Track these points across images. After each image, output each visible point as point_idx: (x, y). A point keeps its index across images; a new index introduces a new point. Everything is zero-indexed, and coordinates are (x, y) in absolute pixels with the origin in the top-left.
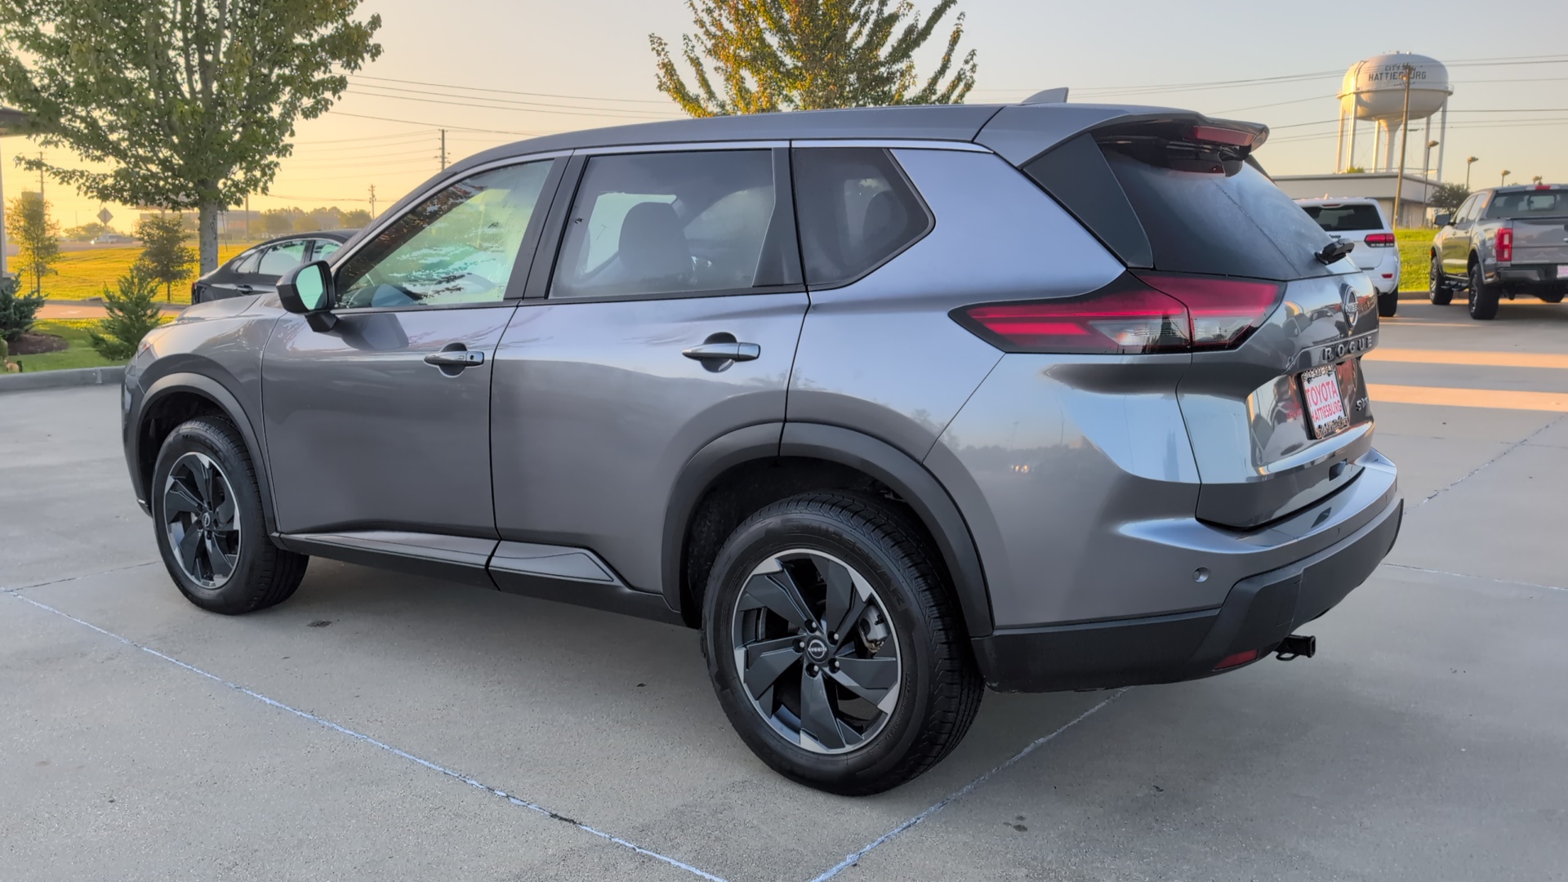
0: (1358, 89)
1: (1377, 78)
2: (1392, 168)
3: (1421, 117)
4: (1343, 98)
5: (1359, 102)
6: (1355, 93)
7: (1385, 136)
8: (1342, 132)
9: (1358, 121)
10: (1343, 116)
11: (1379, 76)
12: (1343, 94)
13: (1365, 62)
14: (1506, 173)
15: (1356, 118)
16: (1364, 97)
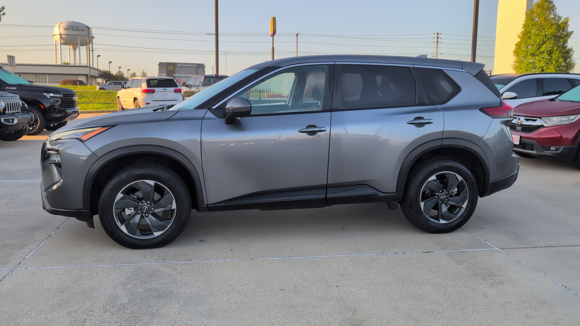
0: (60, 33)
1: (67, 30)
2: (76, 63)
3: (84, 45)
4: (55, 36)
5: (61, 38)
6: (59, 34)
7: (72, 52)
8: (56, 49)
9: (62, 45)
10: (56, 43)
11: (68, 29)
12: (55, 34)
13: (62, 23)
14: (120, 67)
15: (61, 44)
16: (63, 36)
